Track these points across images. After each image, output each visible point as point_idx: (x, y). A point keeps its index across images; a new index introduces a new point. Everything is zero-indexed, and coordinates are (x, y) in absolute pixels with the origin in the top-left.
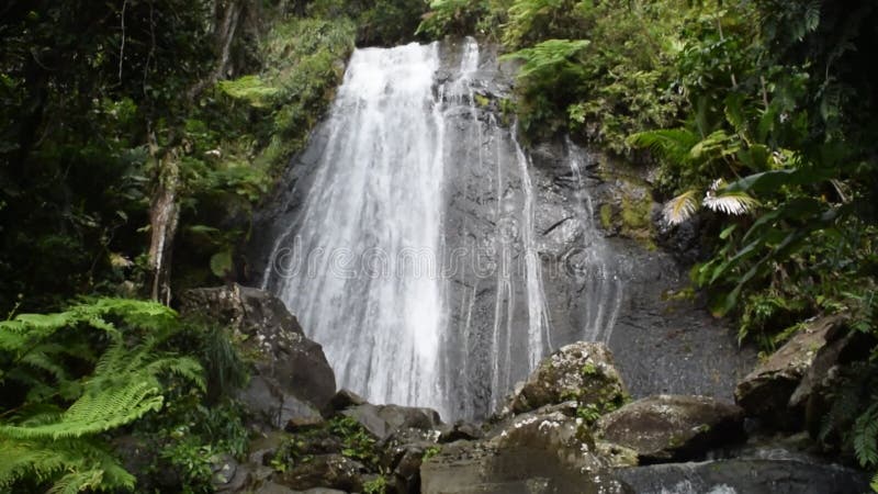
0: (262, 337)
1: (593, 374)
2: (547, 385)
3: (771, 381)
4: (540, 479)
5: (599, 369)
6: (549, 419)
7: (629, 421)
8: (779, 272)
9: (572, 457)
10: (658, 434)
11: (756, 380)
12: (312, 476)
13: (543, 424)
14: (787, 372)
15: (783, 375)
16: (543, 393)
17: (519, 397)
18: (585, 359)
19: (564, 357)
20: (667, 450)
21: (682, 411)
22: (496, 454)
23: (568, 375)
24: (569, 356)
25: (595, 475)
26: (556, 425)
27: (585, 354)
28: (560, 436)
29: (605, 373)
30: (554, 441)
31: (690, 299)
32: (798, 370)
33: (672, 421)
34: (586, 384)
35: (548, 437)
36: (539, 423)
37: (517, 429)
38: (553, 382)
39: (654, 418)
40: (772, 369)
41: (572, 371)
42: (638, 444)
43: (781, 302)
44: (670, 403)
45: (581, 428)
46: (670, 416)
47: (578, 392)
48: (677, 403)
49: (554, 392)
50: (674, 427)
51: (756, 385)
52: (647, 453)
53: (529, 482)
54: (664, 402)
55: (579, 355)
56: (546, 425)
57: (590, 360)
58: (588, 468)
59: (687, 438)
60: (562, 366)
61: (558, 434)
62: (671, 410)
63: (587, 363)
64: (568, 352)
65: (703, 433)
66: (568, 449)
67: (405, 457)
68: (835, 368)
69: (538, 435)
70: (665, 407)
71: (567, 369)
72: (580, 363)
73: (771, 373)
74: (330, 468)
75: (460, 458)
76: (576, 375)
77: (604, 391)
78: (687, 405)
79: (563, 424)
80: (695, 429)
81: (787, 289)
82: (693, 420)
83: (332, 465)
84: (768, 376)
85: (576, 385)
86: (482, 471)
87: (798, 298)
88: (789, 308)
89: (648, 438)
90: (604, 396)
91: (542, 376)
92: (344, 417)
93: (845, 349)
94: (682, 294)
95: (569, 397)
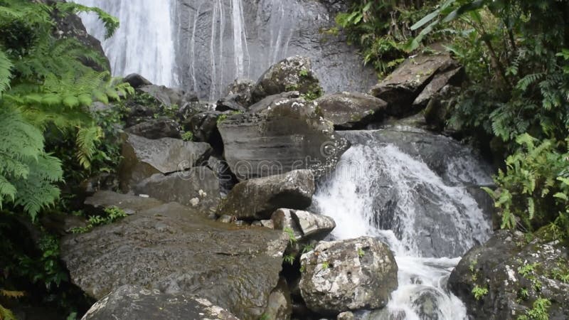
0: (61, 32)
1: (305, 76)
2: (277, 80)
3: (394, 89)
4: (298, 135)
5: (310, 74)
6: (297, 102)
7: (326, 105)
8: (394, 26)
9: (315, 124)
10: (343, 114)
11: (385, 88)
12: (155, 130)
13: (294, 104)
14: (404, 85)
15: (402, 86)
16: (274, 85)
17: (258, 86)
18: (301, 66)
19: (288, 64)
20: (349, 123)
21: (357, 102)
22: (268, 120)
23: (290, 75)
24: (291, 64)
25: (331, 135)
26: (302, 105)
27: (301, 64)
28: (306, 111)
29: (313, 76)
30: (302, 114)
31: (336, 35)
32: (411, 85)
33: (351, 106)
34: (301, 82)
35: (298, 111)
36: (291, 103)
37: (278, 106)
38: (281, 78)
39: (341, 104)
40: (395, 82)
41: (293, 73)
42: (333, 118)
43: (394, 44)
44: (349, 97)
45: (317, 108)
46: (350, 104)
47: (296, 86)
48: (354, 97)
49: (282, 84)
50: (353, 110)
51: (384, 90)
52: (339, 124)
53: (292, 137)
54: (346, 96)
55: (297, 64)
56: (295, 105)
57: (303, 67)
58: (327, 131)
59: (362, 117)
60: (287, 70)
61: (304, 110)
62: (350, 101)
63: (302, 69)
64: (291, 61)
65: (370, 115)
66: (312, 119)
67: (207, 119)
68: (447, 86)
69: (291, 110)
70: (347, 99)
71: (289, 72)
72: (298, 69)
73: (394, 84)
74: (167, 125)
75: (243, 122)
76: (296, 76)
77: (311, 87)
78: (359, 98)
79: (307, 104)
80: (366, 112)
81: (397, 37)
82: (364, 107)
83: (167, 123)
84: (392, 86)
85: (295, 81)
86: (260, 130)
87: (403, 43)
88: (398, 48)
89: (338, 115)
90: (311, 90)
91: (274, 74)
92: (143, 92)
93: (453, 77)
94: (330, 31)
95: (291, 89)
